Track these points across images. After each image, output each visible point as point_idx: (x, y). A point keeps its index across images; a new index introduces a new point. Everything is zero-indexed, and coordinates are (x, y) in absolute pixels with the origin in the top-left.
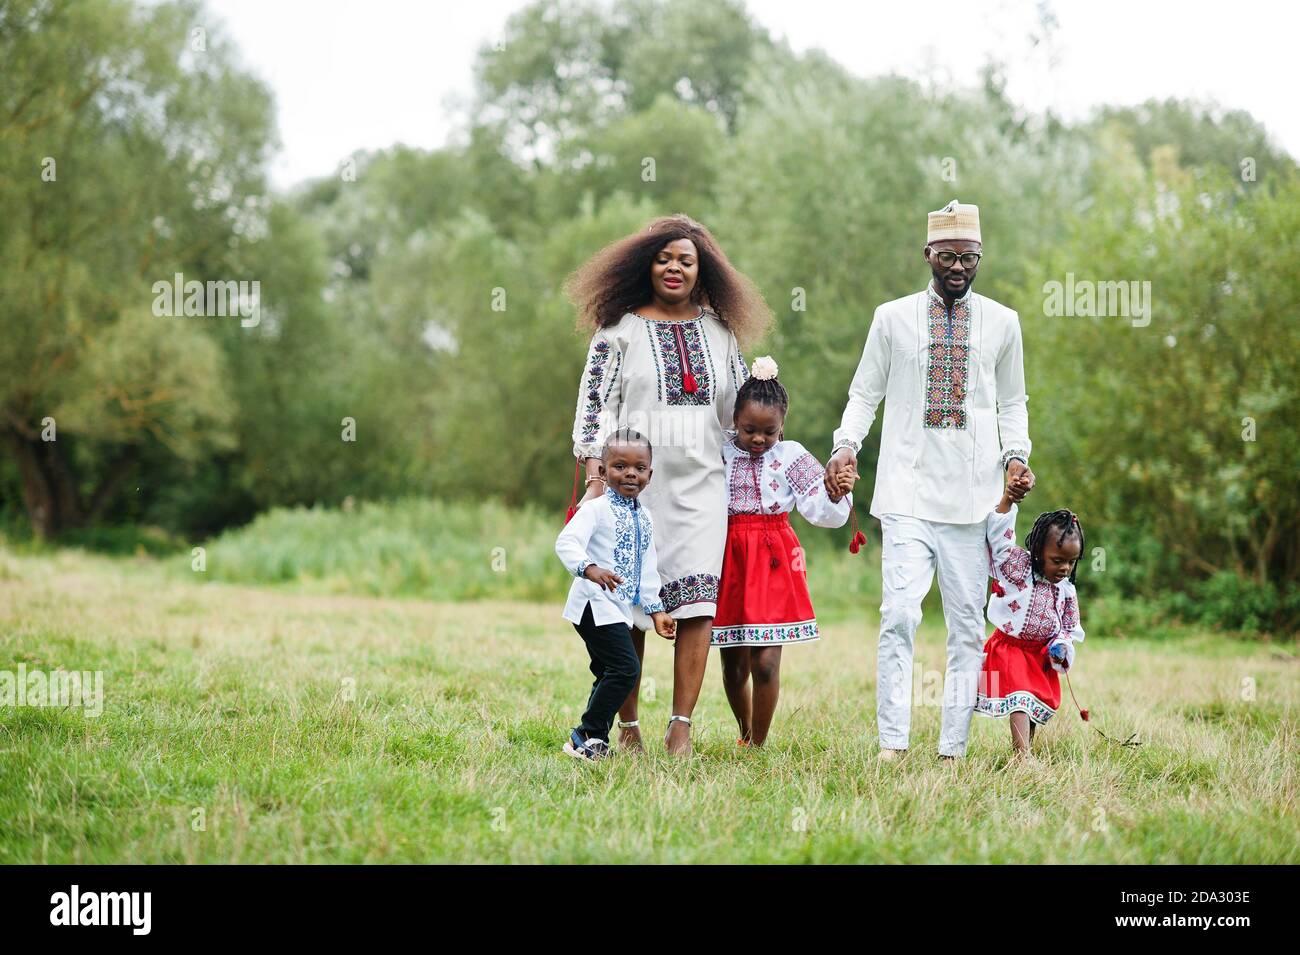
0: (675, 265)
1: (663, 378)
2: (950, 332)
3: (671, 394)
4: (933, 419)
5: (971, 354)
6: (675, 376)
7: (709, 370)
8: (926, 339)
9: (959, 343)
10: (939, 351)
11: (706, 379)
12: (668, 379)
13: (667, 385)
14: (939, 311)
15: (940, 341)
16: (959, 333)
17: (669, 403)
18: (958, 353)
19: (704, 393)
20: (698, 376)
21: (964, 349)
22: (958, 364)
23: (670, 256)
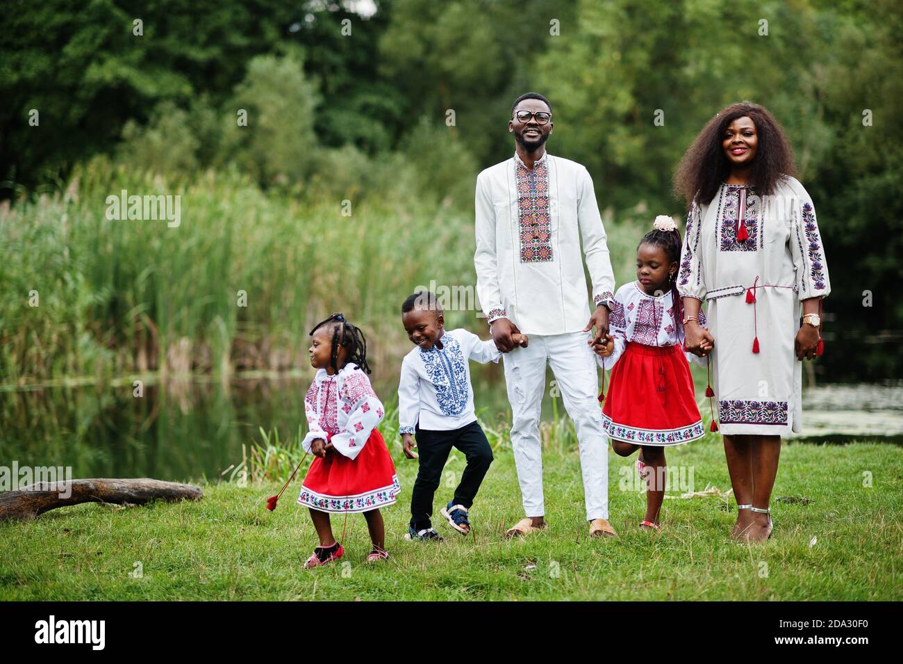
0: (738, 138)
1: (719, 229)
2: (532, 186)
3: (725, 242)
4: (527, 255)
5: (551, 203)
6: (730, 228)
7: (759, 224)
8: (515, 194)
9: (541, 195)
10: (526, 203)
11: (755, 230)
12: (723, 230)
13: (722, 235)
14: (523, 173)
15: (526, 195)
16: (540, 187)
17: (722, 249)
18: (541, 203)
19: (753, 242)
20: (749, 228)
21: (546, 199)
22: (542, 211)
23: (734, 133)
